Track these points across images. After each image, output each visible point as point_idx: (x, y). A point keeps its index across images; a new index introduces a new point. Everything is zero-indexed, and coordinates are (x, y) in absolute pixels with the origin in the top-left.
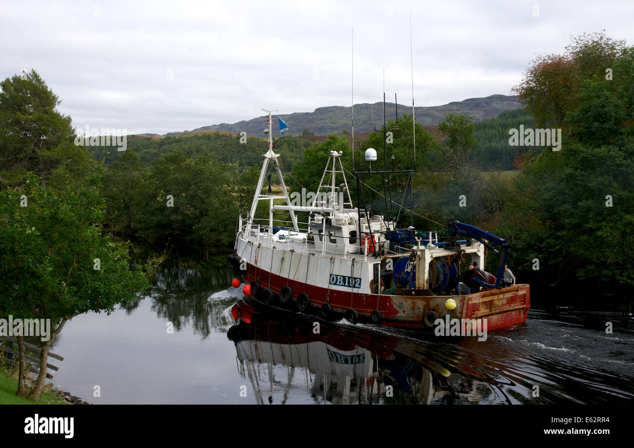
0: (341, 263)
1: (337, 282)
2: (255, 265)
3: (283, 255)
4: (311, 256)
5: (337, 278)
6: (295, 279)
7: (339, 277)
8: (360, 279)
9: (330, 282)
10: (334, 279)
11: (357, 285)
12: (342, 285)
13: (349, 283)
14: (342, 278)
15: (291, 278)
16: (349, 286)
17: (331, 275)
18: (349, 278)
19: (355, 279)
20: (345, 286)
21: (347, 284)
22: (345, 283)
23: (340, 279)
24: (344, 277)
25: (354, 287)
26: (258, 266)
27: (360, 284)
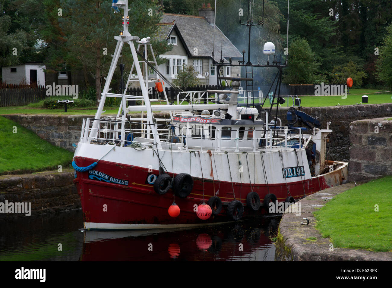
0: (287, 155)
1: (288, 175)
2: (212, 179)
3: (239, 159)
4: (264, 154)
5: (288, 170)
6: (256, 183)
7: (288, 169)
8: (303, 167)
9: (283, 176)
10: (286, 172)
11: (302, 173)
12: (293, 177)
13: (297, 172)
14: (291, 169)
15: (252, 182)
16: (298, 176)
17: (283, 169)
18: (296, 168)
19: (300, 167)
20: (294, 177)
21: (295, 175)
22: (294, 174)
23: (290, 171)
24: (292, 168)
25: (301, 175)
26: (216, 178)
27: (304, 172)
